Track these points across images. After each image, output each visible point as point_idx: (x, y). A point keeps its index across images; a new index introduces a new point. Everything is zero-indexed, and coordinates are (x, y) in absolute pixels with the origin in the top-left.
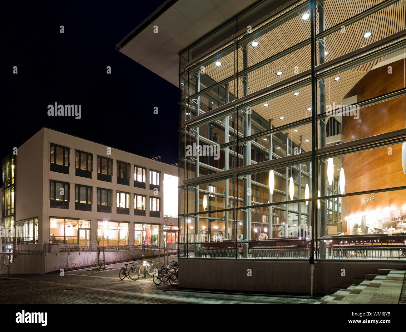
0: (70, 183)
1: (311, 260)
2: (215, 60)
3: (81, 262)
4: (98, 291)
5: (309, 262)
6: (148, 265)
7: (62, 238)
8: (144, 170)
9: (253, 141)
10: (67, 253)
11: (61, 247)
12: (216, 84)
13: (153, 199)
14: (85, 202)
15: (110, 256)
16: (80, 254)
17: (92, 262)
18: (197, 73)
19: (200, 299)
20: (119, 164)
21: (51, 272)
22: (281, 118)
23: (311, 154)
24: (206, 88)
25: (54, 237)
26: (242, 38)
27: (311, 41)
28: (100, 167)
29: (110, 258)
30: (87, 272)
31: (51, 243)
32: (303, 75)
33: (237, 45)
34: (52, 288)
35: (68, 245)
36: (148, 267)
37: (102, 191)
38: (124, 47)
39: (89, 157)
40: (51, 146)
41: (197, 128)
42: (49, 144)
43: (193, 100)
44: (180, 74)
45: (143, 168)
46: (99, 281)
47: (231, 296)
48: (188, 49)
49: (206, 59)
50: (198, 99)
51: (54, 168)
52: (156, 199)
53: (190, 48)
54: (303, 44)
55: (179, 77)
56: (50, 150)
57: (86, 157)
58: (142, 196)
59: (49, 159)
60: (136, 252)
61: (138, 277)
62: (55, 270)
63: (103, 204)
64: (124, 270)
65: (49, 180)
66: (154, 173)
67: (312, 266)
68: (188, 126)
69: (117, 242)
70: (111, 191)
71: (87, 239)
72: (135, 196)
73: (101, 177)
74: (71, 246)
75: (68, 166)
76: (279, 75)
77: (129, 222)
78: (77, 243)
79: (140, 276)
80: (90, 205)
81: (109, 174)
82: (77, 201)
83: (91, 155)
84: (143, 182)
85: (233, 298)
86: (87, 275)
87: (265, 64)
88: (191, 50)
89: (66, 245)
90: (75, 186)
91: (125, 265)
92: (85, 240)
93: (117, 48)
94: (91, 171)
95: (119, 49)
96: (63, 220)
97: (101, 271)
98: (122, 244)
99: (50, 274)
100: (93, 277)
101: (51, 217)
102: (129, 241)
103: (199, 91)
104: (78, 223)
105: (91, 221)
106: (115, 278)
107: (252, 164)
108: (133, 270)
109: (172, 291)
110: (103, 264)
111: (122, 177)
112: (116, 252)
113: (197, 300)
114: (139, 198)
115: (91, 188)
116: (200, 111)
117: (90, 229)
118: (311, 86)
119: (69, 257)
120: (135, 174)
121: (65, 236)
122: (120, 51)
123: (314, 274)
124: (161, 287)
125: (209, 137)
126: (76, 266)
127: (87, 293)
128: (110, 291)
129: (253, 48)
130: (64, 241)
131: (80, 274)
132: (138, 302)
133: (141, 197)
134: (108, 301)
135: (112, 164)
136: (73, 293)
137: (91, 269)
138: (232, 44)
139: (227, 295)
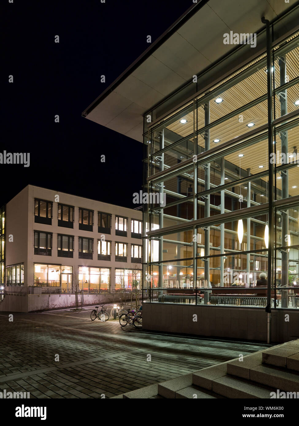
0: (53, 233)
1: (268, 309)
2: (179, 118)
3: (61, 303)
4: (66, 329)
5: (265, 310)
6: (119, 308)
7: (46, 282)
8: (125, 220)
9: (226, 190)
10: (48, 295)
11: (44, 290)
12: (183, 139)
13: (135, 246)
14: (67, 250)
15: (89, 298)
16: (60, 296)
17: (72, 304)
18: (161, 131)
19: (154, 341)
20: (100, 214)
21: (34, 311)
22: (260, 167)
23: (268, 206)
24: (171, 144)
25: (38, 280)
26: (203, 96)
27: (267, 97)
28: (81, 218)
29: (89, 300)
30: (65, 312)
31: (35, 285)
32: (261, 129)
33: (197, 104)
34: (26, 325)
35: (51, 288)
36: (119, 310)
37: (83, 239)
38: (90, 114)
39: (71, 209)
40: (35, 201)
41: (161, 183)
42: (34, 199)
43: (156, 157)
44: (144, 133)
45: (124, 218)
46: (72, 320)
47: (186, 339)
48: (151, 110)
49: (170, 118)
50: (161, 156)
51: (38, 220)
52: (138, 246)
53: (153, 109)
54: (260, 100)
55: (143, 137)
56: (34, 204)
57: (68, 209)
58: (124, 243)
59: (34, 212)
60: (115, 296)
61: (107, 318)
62: (37, 310)
63: (84, 251)
64: (95, 311)
65: (33, 231)
66: (136, 223)
67: (269, 314)
68: (151, 182)
69: (98, 286)
70: (92, 239)
71: (69, 282)
72: (117, 244)
73: (82, 227)
74: (54, 289)
75: (51, 217)
76: (250, 127)
77: (110, 268)
78: (59, 286)
79: (110, 318)
80: (72, 253)
81: (90, 224)
82: (59, 249)
83: (73, 207)
84: (125, 230)
85: (186, 341)
86: (64, 315)
87: (230, 118)
88: (155, 111)
89: (48, 288)
90: (57, 235)
91: (96, 307)
92: (66, 283)
93: (83, 115)
94: (73, 221)
95: (85, 116)
96: (46, 265)
97: (78, 312)
98: (102, 288)
99: (32, 313)
100: (68, 317)
101: (35, 263)
102: (110, 285)
103: (163, 148)
104: (60, 269)
105: (72, 266)
106: (87, 319)
107: (225, 212)
108: (103, 312)
109: (133, 332)
110: (80, 305)
111: (104, 226)
112: (96, 295)
113: (151, 342)
114: (121, 245)
115: (73, 237)
116: (164, 166)
117: (72, 274)
118: (267, 140)
119: (50, 299)
120: (117, 224)
121: (48, 280)
122: (86, 118)
123: (270, 322)
124: (125, 329)
125: (178, 191)
126: (56, 307)
127: (54, 331)
128: (76, 330)
129: (217, 104)
130: (48, 284)
131: (58, 314)
132: (94, 341)
133: (122, 244)
134: (69, 338)
135: (93, 215)
136: (42, 330)
137: (69, 310)
138: (192, 104)
139: (182, 338)
